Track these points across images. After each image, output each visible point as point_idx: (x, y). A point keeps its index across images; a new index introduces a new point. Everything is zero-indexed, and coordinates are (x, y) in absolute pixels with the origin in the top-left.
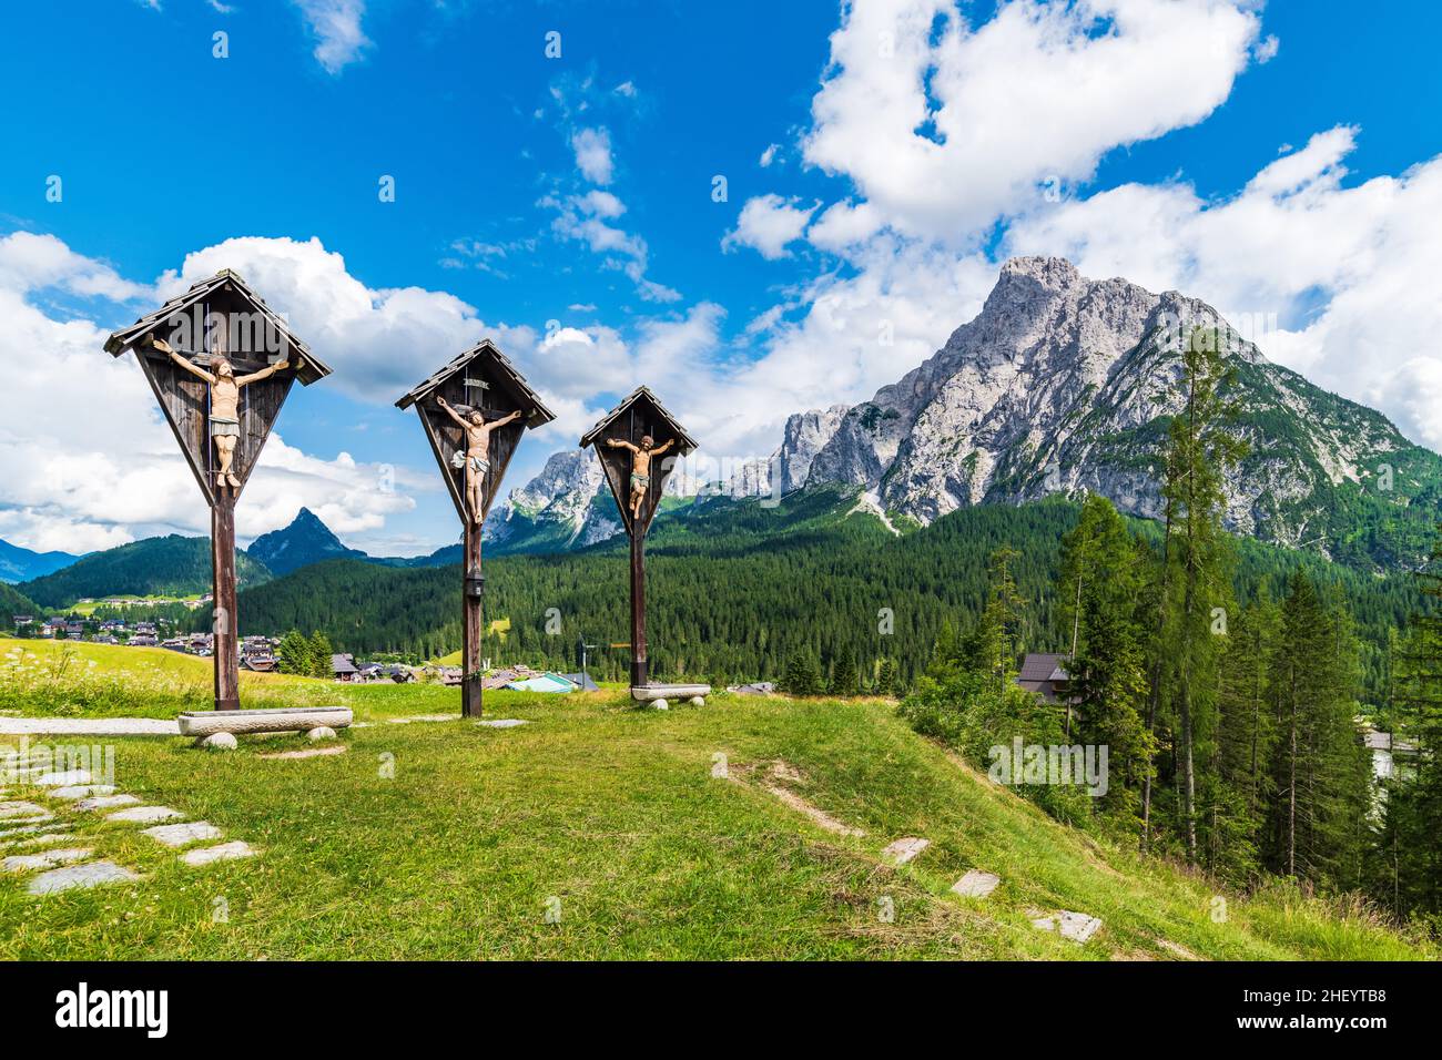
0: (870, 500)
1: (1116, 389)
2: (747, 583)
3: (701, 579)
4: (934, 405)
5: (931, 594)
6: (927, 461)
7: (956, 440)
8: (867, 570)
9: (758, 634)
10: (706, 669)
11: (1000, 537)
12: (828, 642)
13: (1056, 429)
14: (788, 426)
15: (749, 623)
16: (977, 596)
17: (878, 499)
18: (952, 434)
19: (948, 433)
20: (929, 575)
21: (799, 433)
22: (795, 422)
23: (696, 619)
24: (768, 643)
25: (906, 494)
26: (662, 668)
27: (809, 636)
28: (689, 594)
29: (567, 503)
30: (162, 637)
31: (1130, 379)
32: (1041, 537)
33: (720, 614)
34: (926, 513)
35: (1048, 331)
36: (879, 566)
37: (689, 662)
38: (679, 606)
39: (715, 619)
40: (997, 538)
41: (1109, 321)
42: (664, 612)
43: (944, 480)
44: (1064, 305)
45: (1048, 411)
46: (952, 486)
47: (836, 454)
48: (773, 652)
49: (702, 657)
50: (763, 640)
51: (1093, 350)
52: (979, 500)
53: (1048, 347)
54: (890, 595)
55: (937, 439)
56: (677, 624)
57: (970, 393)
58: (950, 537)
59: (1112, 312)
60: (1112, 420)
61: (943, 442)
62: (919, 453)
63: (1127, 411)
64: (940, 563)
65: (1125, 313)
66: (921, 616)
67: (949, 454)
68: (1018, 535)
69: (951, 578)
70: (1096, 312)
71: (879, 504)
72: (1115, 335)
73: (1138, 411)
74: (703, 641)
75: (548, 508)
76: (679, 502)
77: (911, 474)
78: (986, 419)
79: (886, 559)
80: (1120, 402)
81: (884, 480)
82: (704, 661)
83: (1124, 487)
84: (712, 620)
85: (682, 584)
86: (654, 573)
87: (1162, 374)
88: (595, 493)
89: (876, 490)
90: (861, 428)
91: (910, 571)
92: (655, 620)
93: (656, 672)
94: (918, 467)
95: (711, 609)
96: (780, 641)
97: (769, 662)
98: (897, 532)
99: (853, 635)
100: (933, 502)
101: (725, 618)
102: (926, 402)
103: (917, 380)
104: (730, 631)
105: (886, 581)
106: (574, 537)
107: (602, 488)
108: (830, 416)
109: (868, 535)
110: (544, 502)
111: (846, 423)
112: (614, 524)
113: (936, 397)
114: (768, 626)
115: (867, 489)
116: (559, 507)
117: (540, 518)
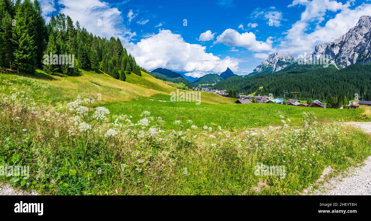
0: (333, 62)
2: (309, 79)
3: (300, 78)
4: (346, 43)
5: (346, 82)
6: (345, 54)
8: (333, 76)
9: (311, 90)
12: (326, 92)
13: (370, 49)
14: (316, 47)
15: (310, 87)
16: (356, 82)
17: (335, 62)
19: (349, 49)
20: (346, 78)
21: (318, 48)
22: (317, 46)
23: (299, 86)
24: (314, 92)
25: (340, 61)
27: (322, 90)
28: (297, 81)
29: (272, 64)
30: (209, 90)
32: (368, 71)
33: (304, 85)
34: (344, 65)
35: (369, 30)
36: (335, 76)
37: (298, 95)
38: (295, 84)
40: (359, 71)
42: (292, 85)
43: (348, 59)
45: (369, 46)
46: (350, 60)
47: (326, 52)
48: (315, 93)
50: (313, 91)
52: (355, 63)
53: (370, 34)
54: (338, 82)
55: (347, 50)
56: (295, 88)
57: (353, 41)
58: (349, 70)
61: (348, 51)
62: (343, 53)
64: (348, 75)
66: (345, 87)
67: (349, 53)
68: (363, 71)
69: (350, 79)
74: (300, 91)
77: (341, 57)
78: (357, 47)
79: (337, 74)
81: (336, 58)
82: (301, 95)
85: (296, 79)
86: (290, 77)
88: (277, 61)
89: (334, 60)
90: (331, 47)
91: (342, 77)
92: (291, 87)
94: (343, 56)
95: (302, 85)
96: (316, 91)
98: (339, 69)
99: (331, 90)
100: (346, 63)
101: (305, 86)
102: (344, 42)
103: (343, 38)
104: (306, 89)
105: (337, 79)
106: (274, 70)
107: (279, 60)
108: (324, 45)
109: (333, 69)
110: (268, 63)
111: (328, 47)
112: (281, 67)
113: (346, 42)
114: (314, 88)
115: (332, 60)
116: (271, 64)
117: (267, 67)
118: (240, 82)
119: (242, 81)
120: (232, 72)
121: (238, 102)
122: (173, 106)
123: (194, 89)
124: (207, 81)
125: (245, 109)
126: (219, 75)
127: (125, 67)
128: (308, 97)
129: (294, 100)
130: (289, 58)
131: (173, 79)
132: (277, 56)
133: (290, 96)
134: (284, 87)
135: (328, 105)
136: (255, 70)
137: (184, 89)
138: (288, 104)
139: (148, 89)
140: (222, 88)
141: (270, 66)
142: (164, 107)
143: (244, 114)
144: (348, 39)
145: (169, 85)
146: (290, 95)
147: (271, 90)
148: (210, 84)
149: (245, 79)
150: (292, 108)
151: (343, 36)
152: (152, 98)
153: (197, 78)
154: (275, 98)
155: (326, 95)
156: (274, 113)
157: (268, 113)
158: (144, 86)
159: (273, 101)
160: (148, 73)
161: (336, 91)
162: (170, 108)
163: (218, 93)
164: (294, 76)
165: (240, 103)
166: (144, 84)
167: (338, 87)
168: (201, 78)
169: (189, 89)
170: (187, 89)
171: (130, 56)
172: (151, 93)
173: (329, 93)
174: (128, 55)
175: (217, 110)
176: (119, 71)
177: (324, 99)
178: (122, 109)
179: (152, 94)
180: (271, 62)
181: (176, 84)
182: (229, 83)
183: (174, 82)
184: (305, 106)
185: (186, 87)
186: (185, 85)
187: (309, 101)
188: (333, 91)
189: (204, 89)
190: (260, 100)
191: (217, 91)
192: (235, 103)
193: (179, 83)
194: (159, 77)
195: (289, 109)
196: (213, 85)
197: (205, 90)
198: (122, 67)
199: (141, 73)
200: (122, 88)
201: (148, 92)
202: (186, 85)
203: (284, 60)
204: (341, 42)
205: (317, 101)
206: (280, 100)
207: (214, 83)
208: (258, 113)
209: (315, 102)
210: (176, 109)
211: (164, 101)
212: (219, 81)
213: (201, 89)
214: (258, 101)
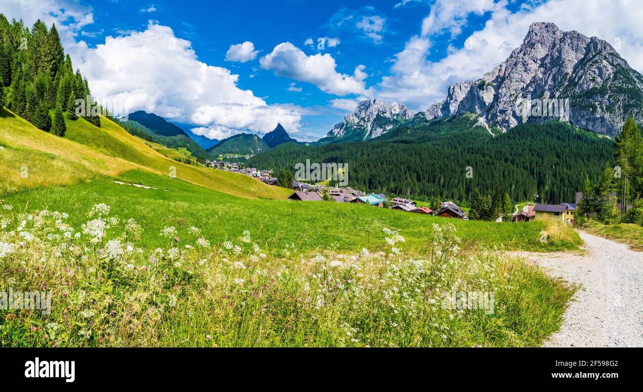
0: (482, 120)
1: (576, 75)
2: (435, 156)
3: (417, 153)
4: (507, 80)
5: (509, 162)
6: (505, 104)
7: (516, 95)
8: (483, 151)
9: (440, 179)
10: (419, 194)
11: (535, 137)
12: (468, 184)
13: (554, 91)
14: (449, 89)
15: (436, 174)
16: (528, 164)
17: (486, 120)
18: (514, 92)
19: (513, 92)
20: (508, 154)
21: (454, 92)
22: (452, 87)
24: (444, 183)
25: (497, 118)
26: (401, 192)
27: (461, 181)
28: (413, 160)
29: (365, 121)
30: (240, 169)
31: (582, 71)
32: (551, 138)
34: (505, 126)
35: (549, 51)
36: (488, 150)
37: (412, 190)
38: (408, 165)
39: (423, 171)
40: (534, 138)
41: (572, 47)
42: (402, 167)
43: (512, 112)
44: (554, 41)
45: (551, 83)
46: (514, 115)
47: (469, 101)
48: (446, 187)
49: (417, 188)
50: (442, 181)
51: (567, 59)
52: (526, 121)
53: (549, 57)
54: (493, 163)
55: (508, 95)
56: (408, 173)
57: (520, 76)
58: (515, 137)
59: (573, 44)
60: (576, 88)
61: (511, 96)
62: (501, 101)
63: (581, 85)
64: (512, 149)
65: (578, 44)
66: (506, 173)
67: (513, 101)
68: (542, 137)
69: (517, 156)
70: (567, 44)
71: (486, 122)
72: (575, 53)
73: (585, 84)
74: (417, 181)
75: (358, 123)
76: (407, 120)
77: (498, 109)
78: (527, 86)
79: (490, 146)
80: (578, 81)
81: (488, 111)
82: (418, 190)
83: (581, 117)
85: (410, 155)
86: (399, 151)
87: (593, 70)
88: (375, 117)
89: (484, 116)
90: (478, 90)
91: (501, 152)
92: (399, 171)
93: (399, 194)
94: (501, 107)
95: (421, 167)
96: (449, 183)
97: (444, 191)
98: (494, 135)
100: (507, 122)
101: (427, 171)
102: (503, 79)
103: (500, 70)
104: (429, 177)
105: (491, 157)
106: (367, 134)
107: (378, 115)
108: (466, 85)
109: (482, 136)
110: (357, 120)
111: (472, 88)
112: (382, 130)
113: (507, 77)
114: (444, 175)
115: (481, 116)
116: (362, 123)
117: (355, 127)
118: (301, 155)
119: (305, 154)
120: (286, 135)
121: (295, 197)
122: (164, 199)
123: (208, 164)
124: (236, 149)
125: (310, 212)
126: (261, 137)
127: (65, 103)
128: (432, 194)
129: (404, 200)
131: (168, 139)
132: (375, 106)
133: (398, 192)
134: (387, 170)
135: (472, 214)
136: (331, 133)
137: (188, 162)
138: (394, 208)
139: (113, 158)
140: (265, 166)
141: (361, 125)
142: (146, 200)
143: (306, 223)
144: (510, 70)
145: (157, 150)
146: (397, 188)
147: (360, 175)
148: (241, 156)
149: (311, 150)
150: (401, 215)
151: (501, 66)
152: (120, 178)
154: (368, 193)
155: (468, 190)
156: (366, 223)
157: (354, 224)
158: (104, 150)
159: (364, 199)
160: (116, 121)
161: (489, 182)
162: (158, 201)
163: (257, 176)
164: (406, 150)
165: (299, 199)
166: (105, 147)
167: (492, 175)
168: (224, 141)
169: (199, 163)
170: (193, 162)
171: (78, 75)
172: (118, 168)
173: (475, 187)
174: (75, 73)
175: (252, 211)
176: (50, 111)
177: (464, 200)
178: (55, 202)
179: (122, 170)
180: (363, 119)
181: (173, 150)
182: (280, 155)
183: (169, 146)
184: (425, 213)
185: (194, 159)
186: (189, 153)
187: (435, 204)
188: (482, 182)
189: (229, 165)
190: (339, 195)
191: (254, 172)
192: (289, 198)
193: (179, 148)
194: (138, 131)
195: (395, 218)
196: (248, 157)
197: (230, 168)
198: (58, 103)
199: (101, 120)
200: (55, 153)
201: (114, 165)
202: (193, 155)
203: (388, 115)
204: (498, 77)
205: (451, 203)
206: (377, 197)
207: (250, 153)
208: (335, 222)
209: (446, 206)
210: (169, 205)
211: (145, 187)
212: (259, 149)
213: (223, 166)
214: (334, 197)
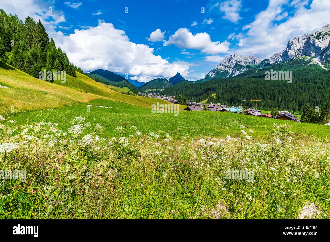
0: (316, 60)
3: (262, 84)
8: (315, 80)
9: (279, 98)
10: (263, 106)
12: (301, 101)
15: (276, 95)
17: (319, 59)
21: (292, 44)
23: (261, 94)
24: (281, 100)
26: (251, 105)
27: (295, 99)
28: (259, 88)
29: (228, 68)
30: (157, 96)
33: (268, 93)
37: (259, 104)
38: (256, 90)
42: (252, 92)
48: (283, 103)
49: (262, 103)
56: (256, 95)
74: (262, 99)
76: (255, 65)
82: (263, 104)
84: (265, 94)
85: (257, 85)
86: (250, 83)
88: (234, 65)
89: (318, 57)
92: (250, 94)
93: (250, 106)
95: (265, 92)
96: (285, 100)
99: (310, 99)
101: (269, 94)
104: (270, 97)
106: (230, 75)
107: (236, 64)
108: (303, 37)
110: (223, 68)
111: (309, 39)
112: (239, 72)
114: (282, 96)
115: (315, 57)
116: (226, 69)
117: (222, 71)
118: (191, 88)
119: (193, 87)
120: (182, 78)
121: (188, 109)
122: (116, 112)
123: (140, 94)
124: (155, 87)
125: (196, 116)
126: (168, 80)
127: (52, 65)
128: (272, 106)
129: (253, 110)
130: (250, 60)
131: (117, 83)
132: (235, 59)
133: (249, 105)
134: (242, 94)
135: (303, 119)
136: (208, 75)
137: (129, 94)
139: (85, 93)
140: (171, 94)
142: (106, 114)
143: (194, 122)
145: (111, 89)
146: (248, 103)
147: (225, 97)
148: (158, 90)
149: (196, 85)
150: (251, 118)
152: (90, 103)
153: (143, 83)
154: (230, 106)
156: (229, 122)
157: (222, 122)
158: (80, 89)
159: (228, 109)
160: (86, 74)
162: (113, 114)
163: (166, 99)
164: (255, 82)
165: (190, 110)
166: (80, 88)
168: (148, 83)
169: (135, 94)
170: (132, 94)
171: (60, 50)
172: (89, 98)
173: (306, 103)
174: (57, 48)
175: (165, 117)
178: (49, 117)
179: (91, 99)
180: (227, 66)
181: (120, 89)
182: (179, 88)
183: (118, 86)
185: (132, 92)
186: (129, 90)
187: (275, 112)
189: (151, 95)
190: (212, 107)
191: (165, 97)
192: (184, 110)
193: (123, 87)
194: (100, 79)
196: (161, 90)
197: (152, 96)
198: (47, 64)
199: (77, 74)
200: (48, 91)
201: (86, 97)
202: (131, 90)
203: (243, 63)
205: (287, 112)
206: (235, 108)
207: (162, 88)
209: (283, 113)
210: (119, 116)
211: (105, 107)
212: (167, 86)
213: (148, 95)
214: (210, 109)
